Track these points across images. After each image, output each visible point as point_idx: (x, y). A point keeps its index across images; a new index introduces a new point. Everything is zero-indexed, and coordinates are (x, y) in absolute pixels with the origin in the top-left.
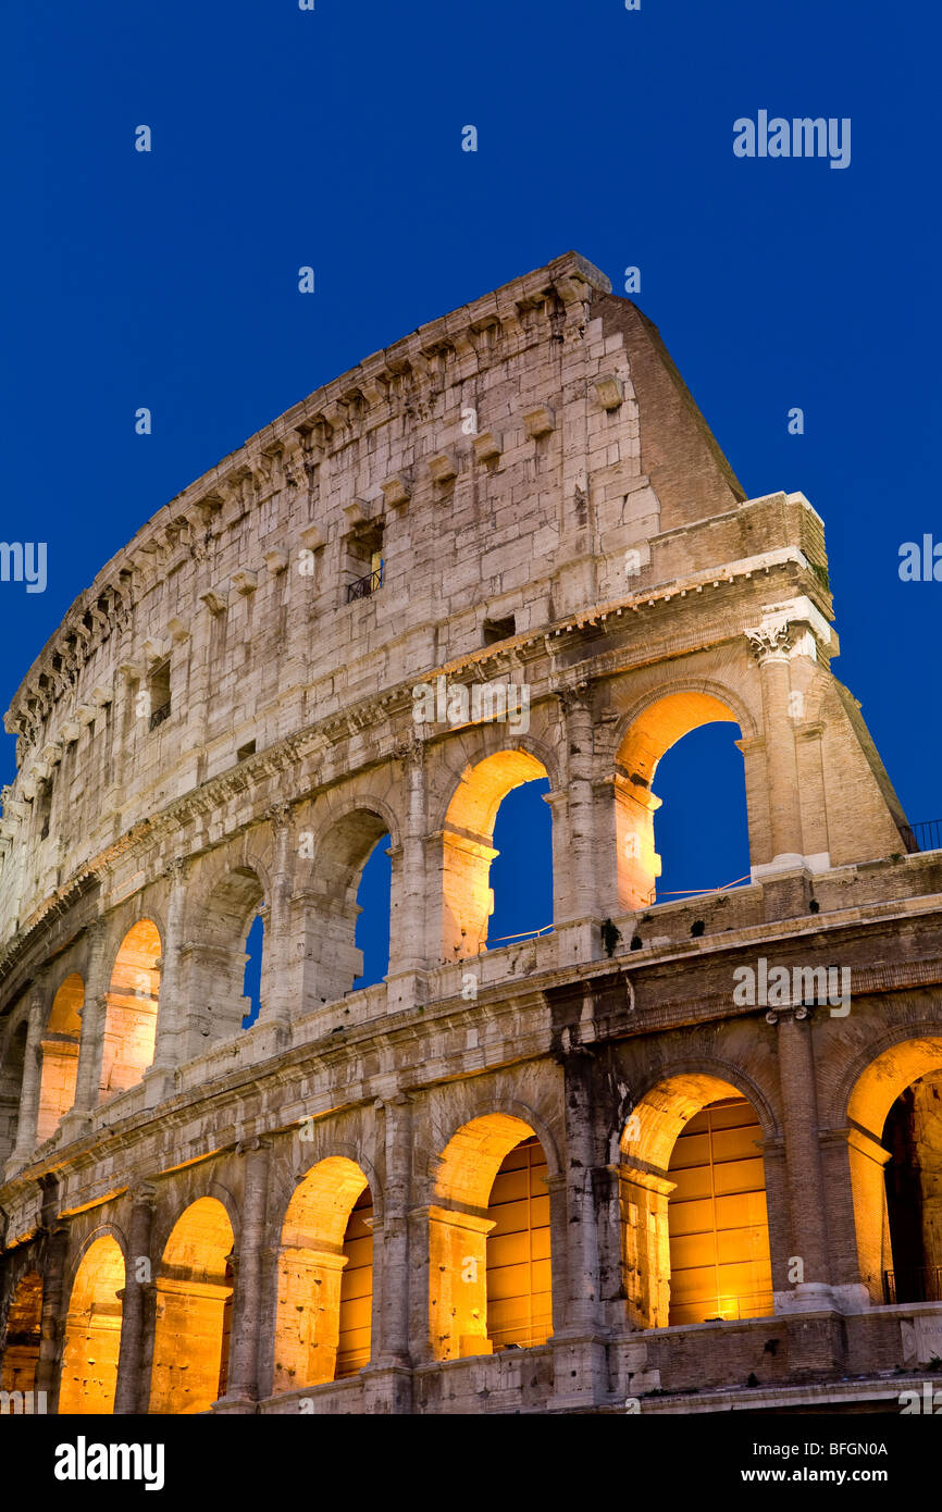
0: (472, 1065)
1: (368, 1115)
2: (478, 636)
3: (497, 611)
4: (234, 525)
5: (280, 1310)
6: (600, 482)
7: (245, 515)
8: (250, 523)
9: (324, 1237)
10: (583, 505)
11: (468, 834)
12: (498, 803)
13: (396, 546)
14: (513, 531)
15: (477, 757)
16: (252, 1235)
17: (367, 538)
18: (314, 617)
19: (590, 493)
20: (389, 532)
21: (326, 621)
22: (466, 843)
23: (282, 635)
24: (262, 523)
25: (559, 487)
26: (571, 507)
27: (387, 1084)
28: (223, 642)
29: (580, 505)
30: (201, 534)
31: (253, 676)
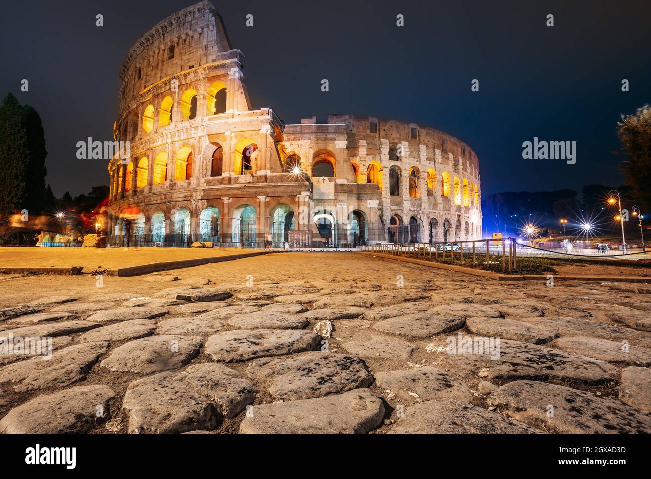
0: (182, 138)
1: (167, 145)
2: (188, 68)
3: (191, 64)
4: (151, 44)
5: (154, 174)
6: (209, 43)
7: (153, 42)
8: (154, 44)
9: (162, 163)
10: (206, 48)
11: (186, 102)
12: (191, 98)
13: (176, 50)
14: (195, 50)
15: (186, 89)
16: (150, 162)
17: (172, 49)
18: (163, 62)
19: (207, 45)
20: (175, 48)
21: (165, 62)
22: (185, 104)
23: (158, 65)
24: (156, 44)
25: (202, 43)
26: (204, 47)
27: (169, 141)
28: (149, 65)
29: (206, 47)
30: (146, 44)
31: (154, 71)
